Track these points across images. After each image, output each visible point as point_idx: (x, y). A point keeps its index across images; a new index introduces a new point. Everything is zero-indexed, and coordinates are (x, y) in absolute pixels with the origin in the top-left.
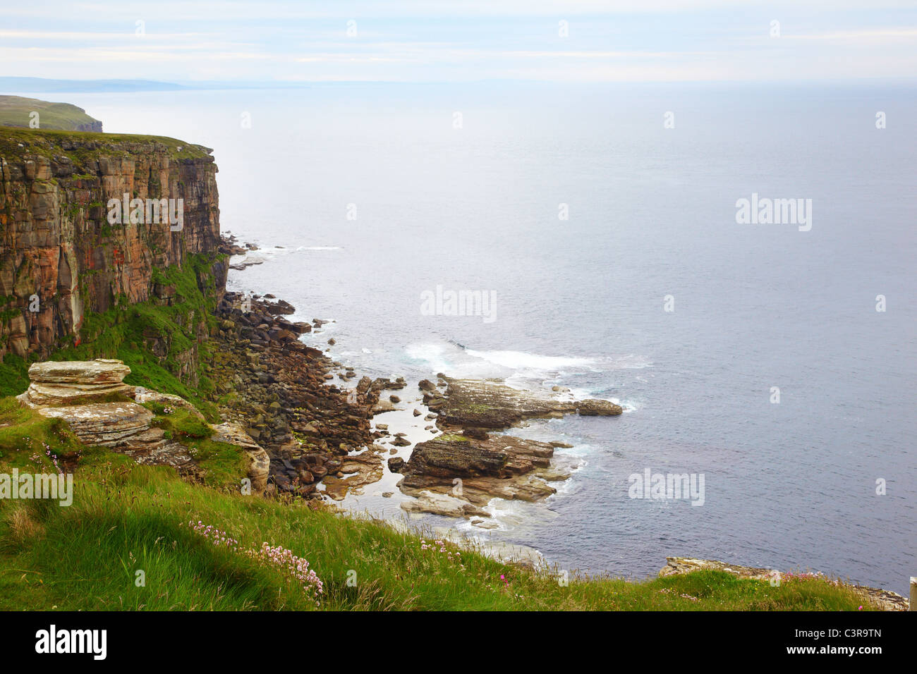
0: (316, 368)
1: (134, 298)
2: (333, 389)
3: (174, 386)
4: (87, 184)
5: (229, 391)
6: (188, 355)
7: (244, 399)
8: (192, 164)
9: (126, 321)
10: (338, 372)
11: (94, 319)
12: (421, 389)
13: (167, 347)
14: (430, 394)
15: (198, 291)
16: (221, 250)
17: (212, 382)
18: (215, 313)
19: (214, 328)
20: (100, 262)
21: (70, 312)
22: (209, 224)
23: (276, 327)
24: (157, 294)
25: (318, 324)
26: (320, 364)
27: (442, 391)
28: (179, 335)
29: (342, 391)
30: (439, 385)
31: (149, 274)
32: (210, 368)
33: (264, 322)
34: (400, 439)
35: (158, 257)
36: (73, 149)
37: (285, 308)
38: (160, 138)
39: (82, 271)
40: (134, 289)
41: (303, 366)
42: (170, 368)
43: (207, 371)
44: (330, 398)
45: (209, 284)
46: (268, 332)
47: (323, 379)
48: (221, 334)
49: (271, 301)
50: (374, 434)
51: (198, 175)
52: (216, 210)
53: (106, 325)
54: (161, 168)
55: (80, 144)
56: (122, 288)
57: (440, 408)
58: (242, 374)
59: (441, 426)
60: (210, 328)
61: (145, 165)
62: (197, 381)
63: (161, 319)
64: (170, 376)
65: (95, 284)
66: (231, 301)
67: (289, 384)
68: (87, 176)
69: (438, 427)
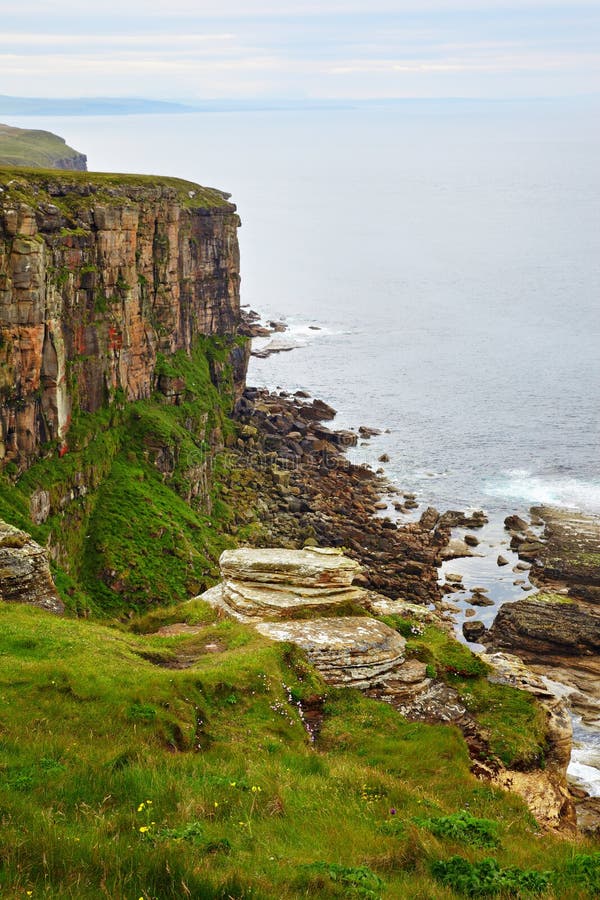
0: (363, 493)
1: (133, 394)
2: (387, 524)
3: (182, 511)
4: (79, 242)
5: (251, 520)
6: (199, 470)
7: (270, 532)
8: (209, 215)
9: (123, 424)
10: (394, 500)
11: (84, 421)
12: (507, 528)
13: (174, 461)
14: (520, 536)
15: (211, 386)
16: (241, 332)
17: (230, 508)
18: (231, 415)
19: (231, 434)
20: (91, 346)
21: (55, 410)
22: (227, 295)
23: (311, 437)
24: (161, 388)
25: (365, 433)
26: (369, 488)
27: (538, 532)
28: (189, 444)
29: (399, 527)
30: (533, 524)
31: (152, 362)
32: (226, 489)
33: (295, 429)
34: (479, 596)
35: (163, 339)
36: (61, 195)
37: (322, 411)
38: (168, 180)
39: (70, 357)
40: (133, 381)
41: (347, 490)
42: (177, 487)
43: (222, 493)
44: (383, 536)
45: (225, 377)
46: (300, 443)
47: (374, 509)
48: (239, 443)
49: (302, 400)
50: (443, 588)
51: (216, 231)
52: (236, 277)
53: (98, 429)
54: (169, 221)
55: (71, 188)
56: (118, 380)
57: (535, 556)
58: (268, 499)
59: (536, 580)
60: (225, 435)
61: (150, 216)
62: (210, 506)
63: (167, 423)
64: (177, 498)
65: (86, 375)
66: (251, 398)
67: (328, 515)
68: (79, 231)
69: (532, 582)
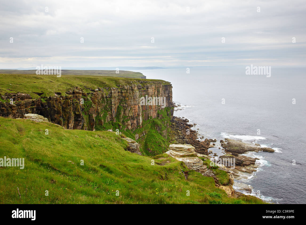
0: (194, 135)
1: (153, 117)
2: (199, 141)
3: (162, 138)
4: (145, 91)
5: (174, 140)
6: (165, 131)
7: (177, 142)
8: (167, 86)
9: (151, 122)
10: (200, 137)
11: (145, 122)
12: (220, 142)
13: (160, 129)
14: (223, 144)
15: (167, 116)
16: (172, 106)
17: (170, 138)
18: (171, 121)
19: (171, 125)
20: (146, 109)
21: (140, 120)
22: (170, 100)
23: (185, 125)
24: (158, 116)
25: (195, 125)
26: (195, 135)
27: (226, 143)
28: (163, 126)
29: (201, 142)
30: (225, 142)
31: (157, 112)
32: (170, 134)
33: (182, 124)
34: (215, 155)
35: (159, 108)
36: (142, 83)
37: (186, 121)
38: (160, 80)
39: (143, 111)
40: (153, 115)
41: (191, 135)
42: (161, 134)
43: (169, 135)
44: (198, 143)
45: (170, 114)
46: (183, 126)
47: (196, 138)
48: (172, 126)
49: (184, 119)
50: (209, 153)
51: (168, 89)
52: (172, 97)
53: (147, 123)
54: (160, 87)
55: (143, 82)
56: (151, 115)
57: (226, 147)
58: (177, 136)
59: (226, 152)
60: (169, 125)
61: (157, 86)
62: (167, 137)
63: (159, 122)
64: (161, 136)
65: (145, 114)
66: (174, 118)
67: (188, 139)
68: (145, 89)
69: (225, 152)
